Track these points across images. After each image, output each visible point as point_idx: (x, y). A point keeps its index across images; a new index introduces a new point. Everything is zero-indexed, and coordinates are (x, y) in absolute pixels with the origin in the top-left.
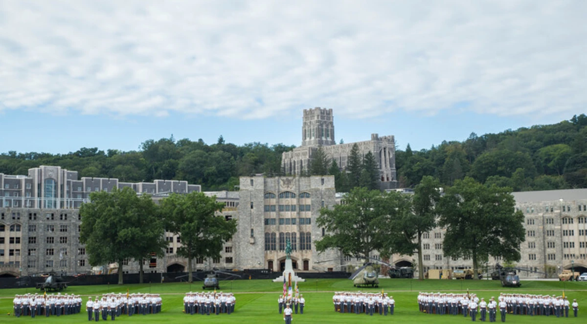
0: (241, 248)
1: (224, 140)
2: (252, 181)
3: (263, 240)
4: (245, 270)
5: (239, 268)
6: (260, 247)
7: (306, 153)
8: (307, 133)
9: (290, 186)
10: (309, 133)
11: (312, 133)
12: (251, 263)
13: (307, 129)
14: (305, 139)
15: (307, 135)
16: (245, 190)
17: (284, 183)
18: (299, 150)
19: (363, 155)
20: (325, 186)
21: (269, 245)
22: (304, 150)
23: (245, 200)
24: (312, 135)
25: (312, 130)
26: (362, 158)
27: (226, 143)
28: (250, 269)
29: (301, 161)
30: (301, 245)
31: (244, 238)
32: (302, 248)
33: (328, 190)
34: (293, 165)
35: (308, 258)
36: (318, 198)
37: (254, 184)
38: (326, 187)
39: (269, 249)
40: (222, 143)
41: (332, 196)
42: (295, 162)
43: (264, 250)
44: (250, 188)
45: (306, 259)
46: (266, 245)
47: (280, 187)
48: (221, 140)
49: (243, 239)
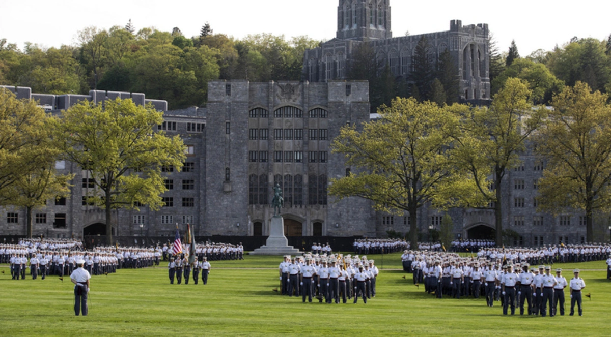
0: (208, 201)
1: (211, 28)
2: (228, 87)
3: (247, 187)
4: (213, 236)
5: (205, 232)
6: (240, 198)
7: (343, 50)
8: (345, 18)
9: (293, 97)
10: (349, 18)
11: (354, 17)
12: (225, 224)
13: (345, 11)
14: (342, 27)
15: (345, 22)
16: (217, 102)
17: (283, 91)
18: (332, 46)
19: (437, 55)
20: (353, 97)
21: (256, 195)
22: (339, 45)
23: (216, 120)
24: (353, 21)
25: (353, 13)
26: (435, 60)
27: (214, 34)
28: (222, 234)
29: (335, 63)
30: (310, 196)
31: (213, 182)
32: (312, 202)
33: (357, 104)
34: (321, 70)
35: (320, 218)
36: (340, 117)
37: (232, 91)
38: (354, 100)
39: (255, 203)
40: (209, 33)
41: (363, 116)
42: (324, 65)
43: (247, 203)
44: (226, 99)
45: (318, 220)
46: (251, 195)
47: (277, 98)
48: (206, 29)
49: (212, 184)
